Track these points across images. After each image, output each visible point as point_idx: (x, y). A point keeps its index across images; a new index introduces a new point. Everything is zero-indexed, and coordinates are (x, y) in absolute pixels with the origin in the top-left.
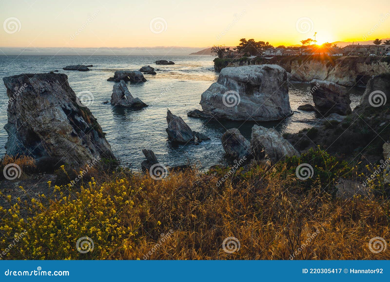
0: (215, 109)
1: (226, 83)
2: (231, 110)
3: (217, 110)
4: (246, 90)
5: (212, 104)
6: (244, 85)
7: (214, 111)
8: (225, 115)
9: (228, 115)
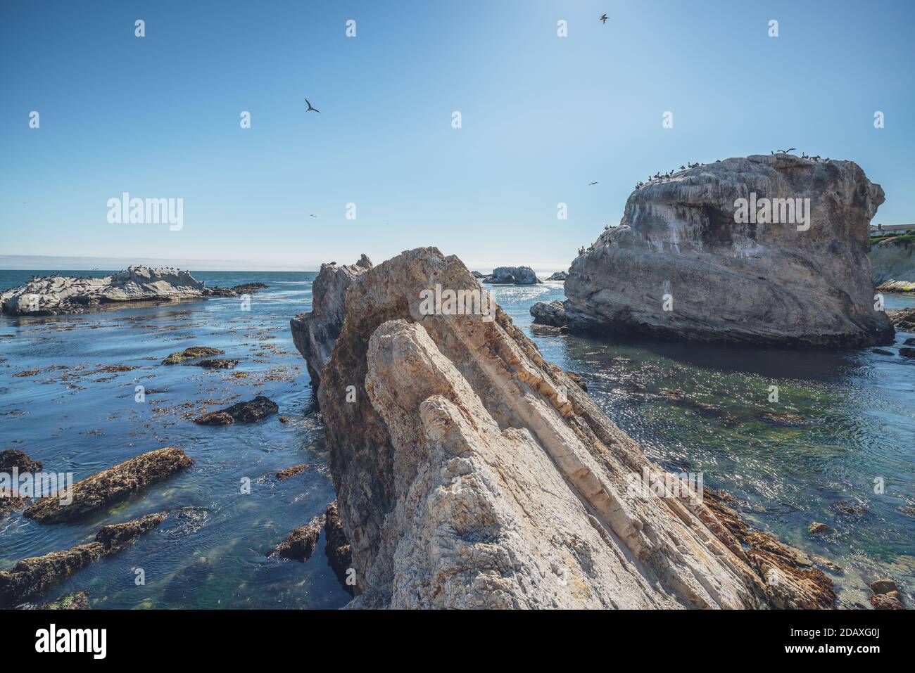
0: (597, 292)
1: (638, 218)
2: (648, 295)
3: (603, 296)
4: (704, 234)
5: (591, 278)
6: (697, 218)
7: (596, 298)
8: (627, 309)
9: (639, 311)
